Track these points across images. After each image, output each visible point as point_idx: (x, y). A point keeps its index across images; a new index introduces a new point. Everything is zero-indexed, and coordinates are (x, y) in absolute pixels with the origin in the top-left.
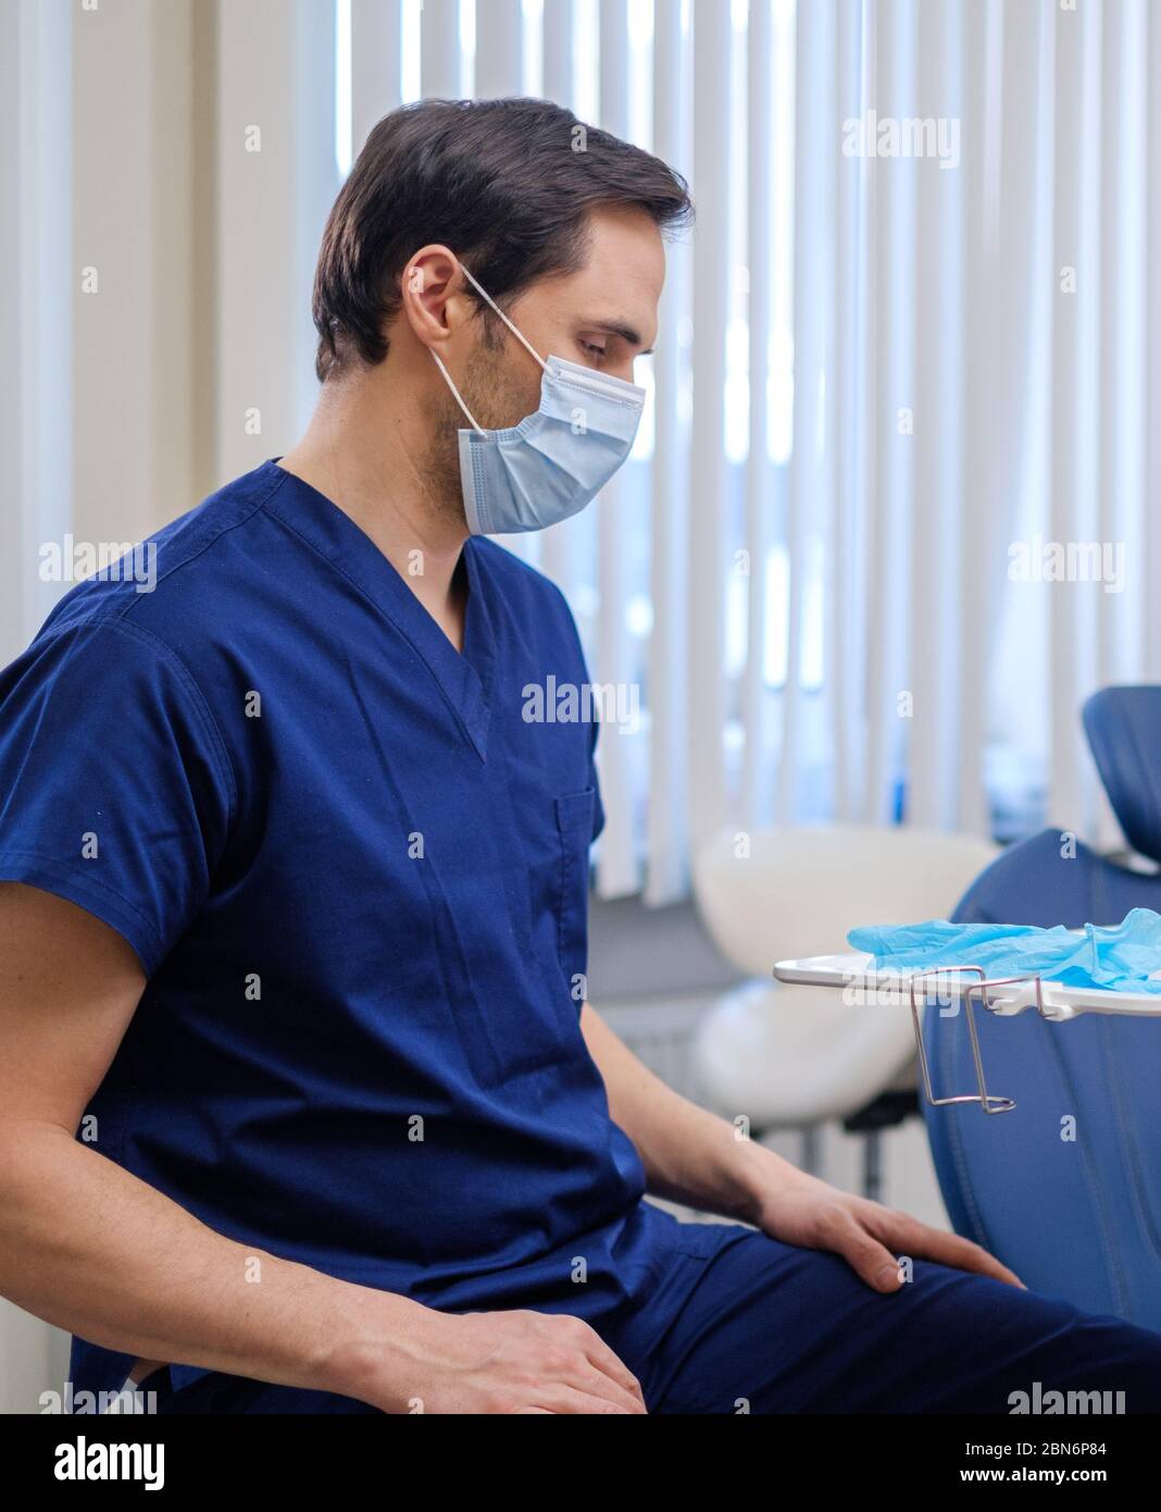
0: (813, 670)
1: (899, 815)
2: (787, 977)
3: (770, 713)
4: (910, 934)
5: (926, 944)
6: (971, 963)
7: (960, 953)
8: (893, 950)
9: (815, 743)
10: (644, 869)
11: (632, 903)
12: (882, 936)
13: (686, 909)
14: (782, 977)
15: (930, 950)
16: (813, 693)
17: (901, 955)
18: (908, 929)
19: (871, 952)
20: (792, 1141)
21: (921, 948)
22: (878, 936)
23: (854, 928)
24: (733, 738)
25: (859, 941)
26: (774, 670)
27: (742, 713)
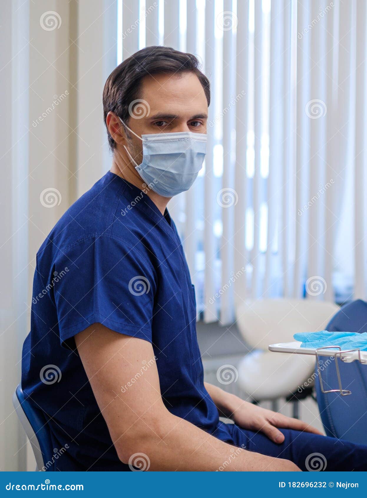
0: (276, 246)
1: (305, 295)
2: (273, 350)
3: (261, 261)
4: (315, 335)
5: (321, 339)
6: (336, 345)
7: (332, 342)
8: (309, 340)
9: (276, 271)
10: (219, 313)
11: (215, 324)
12: (305, 336)
13: (234, 327)
14: (272, 350)
15: (321, 341)
16: (275, 254)
17: (311, 342)
18: (314, 334)
19: (301, 341)
20: (269, 404)
21: (318, 340)
22: (304, 336)
23: (296, 333)
24: (249, 269)
25: (297, 337)
26: (263, 246)
27: (252, 261)
